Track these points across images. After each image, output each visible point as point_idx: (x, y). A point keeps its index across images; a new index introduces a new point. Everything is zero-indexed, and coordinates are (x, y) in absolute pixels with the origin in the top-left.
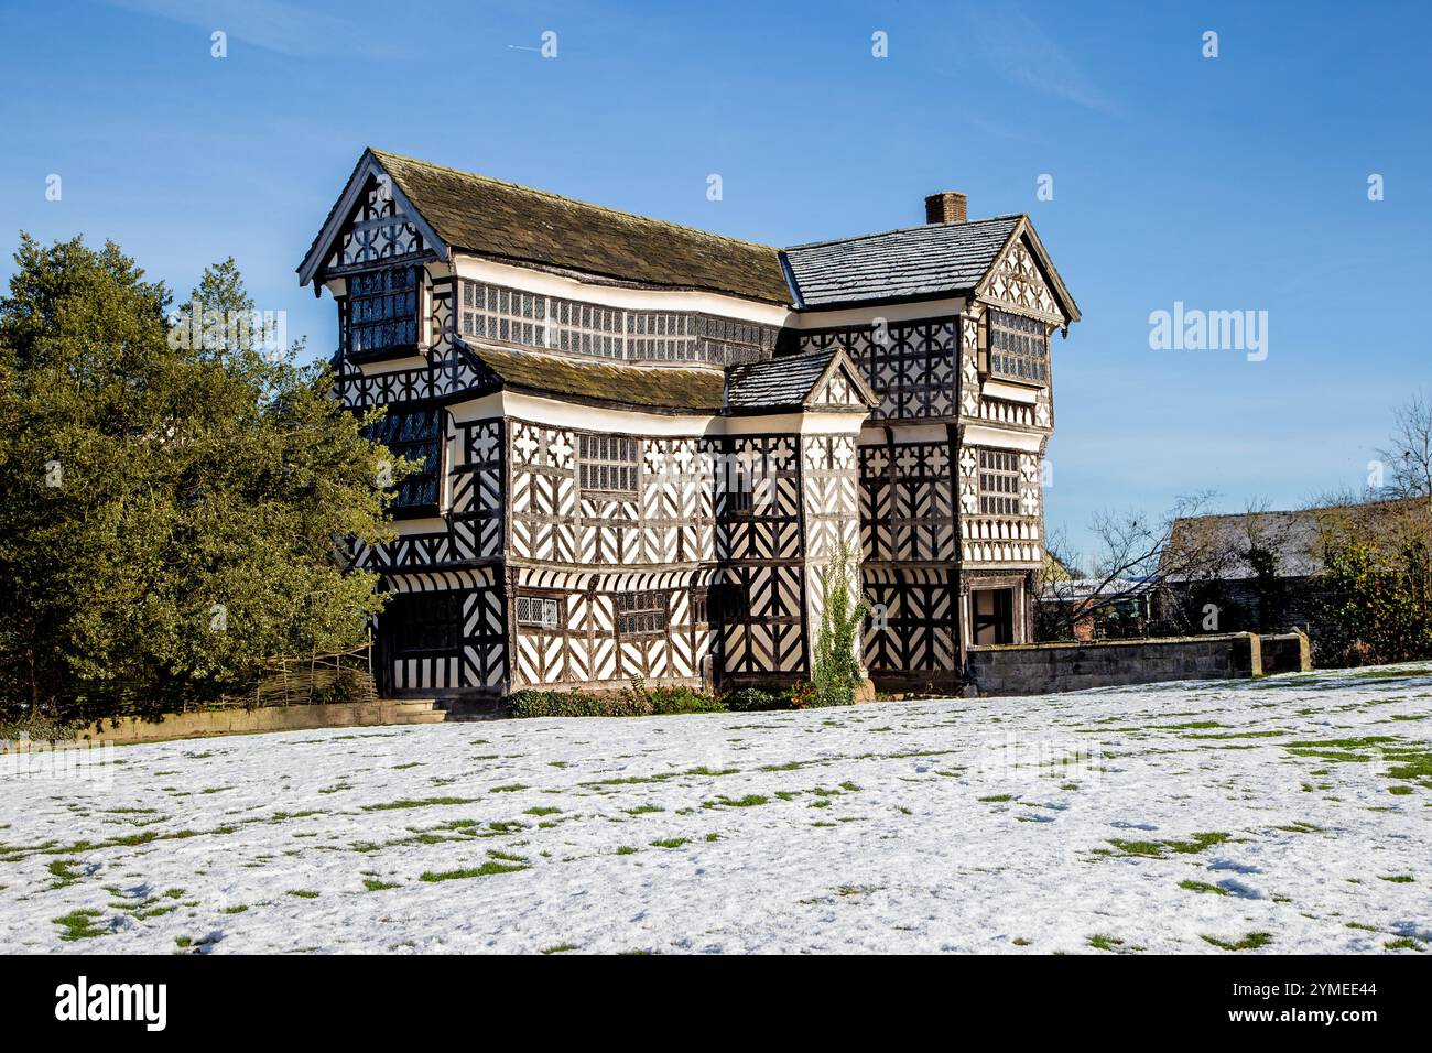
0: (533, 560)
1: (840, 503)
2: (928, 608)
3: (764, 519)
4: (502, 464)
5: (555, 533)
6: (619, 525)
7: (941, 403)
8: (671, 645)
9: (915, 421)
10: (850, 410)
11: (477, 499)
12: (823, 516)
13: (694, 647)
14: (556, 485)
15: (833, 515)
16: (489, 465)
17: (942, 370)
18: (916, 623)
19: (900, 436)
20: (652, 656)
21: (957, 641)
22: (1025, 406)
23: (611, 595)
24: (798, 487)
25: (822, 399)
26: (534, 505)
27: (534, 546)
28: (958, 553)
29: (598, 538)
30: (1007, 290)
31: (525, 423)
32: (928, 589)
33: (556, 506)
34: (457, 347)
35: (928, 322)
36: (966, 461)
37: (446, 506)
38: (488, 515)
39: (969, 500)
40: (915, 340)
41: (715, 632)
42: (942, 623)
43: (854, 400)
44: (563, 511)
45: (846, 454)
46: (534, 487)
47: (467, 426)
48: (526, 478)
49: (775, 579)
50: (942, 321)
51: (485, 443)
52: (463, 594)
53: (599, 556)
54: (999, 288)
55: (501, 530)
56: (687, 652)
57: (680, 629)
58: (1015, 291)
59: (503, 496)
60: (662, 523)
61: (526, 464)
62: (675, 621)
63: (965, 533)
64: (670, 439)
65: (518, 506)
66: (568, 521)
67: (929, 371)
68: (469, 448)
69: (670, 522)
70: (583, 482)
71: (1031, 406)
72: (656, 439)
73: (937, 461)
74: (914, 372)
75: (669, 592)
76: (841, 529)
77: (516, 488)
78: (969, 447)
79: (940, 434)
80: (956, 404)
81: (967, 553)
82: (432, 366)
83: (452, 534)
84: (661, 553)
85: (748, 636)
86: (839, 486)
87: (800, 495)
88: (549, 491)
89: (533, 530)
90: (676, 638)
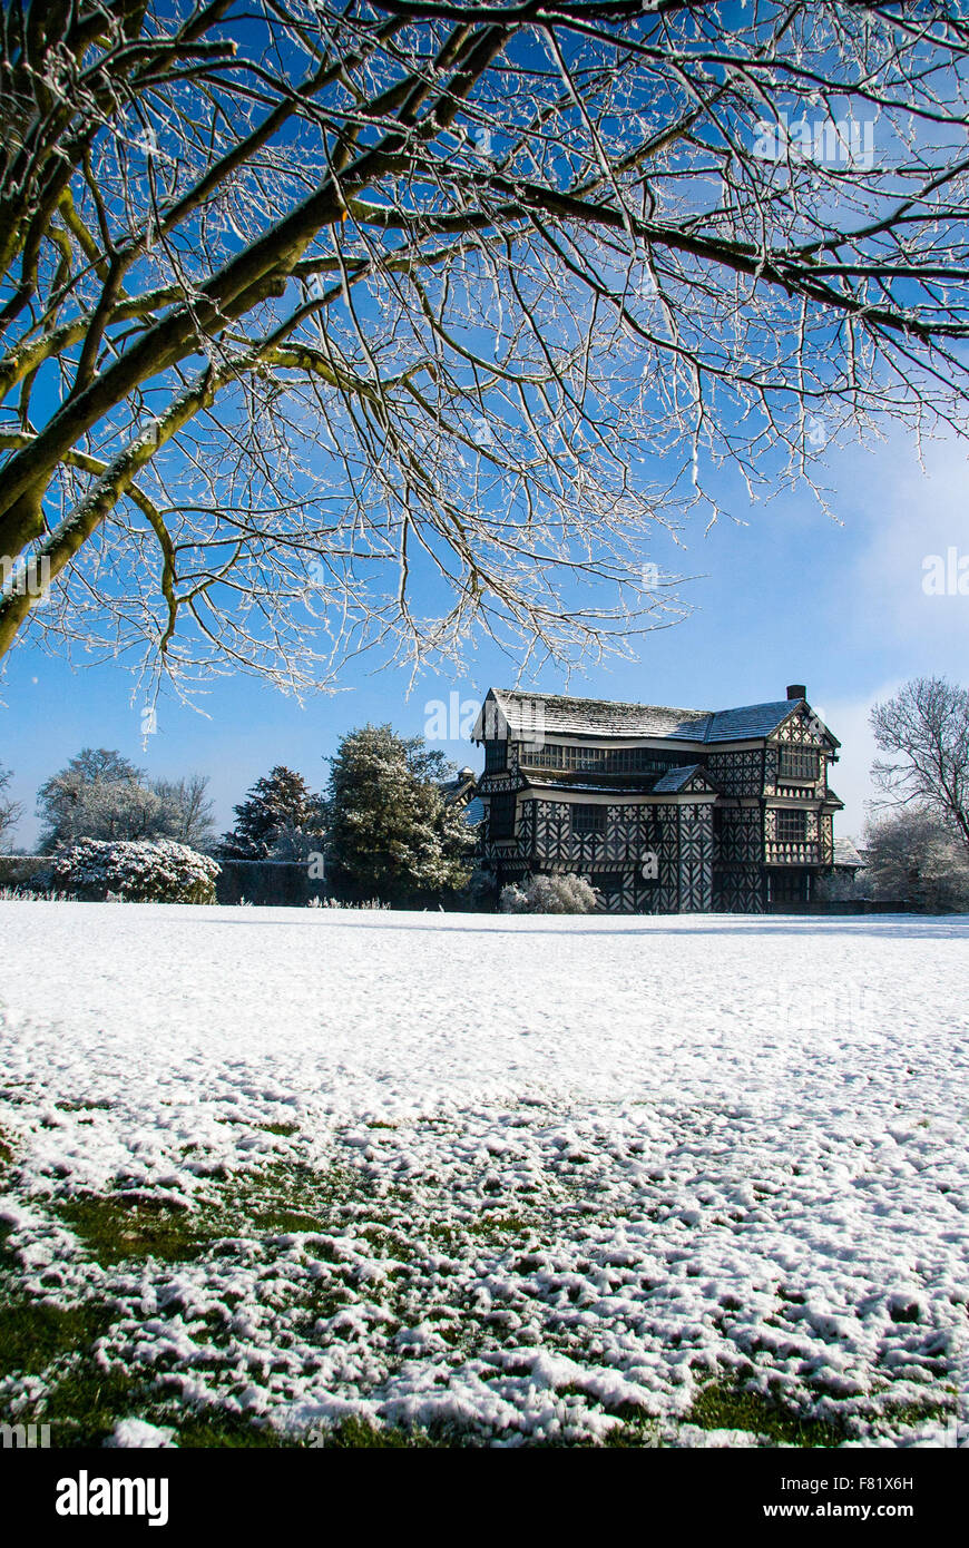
0: (547, 858)
1: (701, 835)
2: (754, 885)
3: (666, 842)
4: (534, 818)
5: (559, 847)
6: (593, 844)
7: (756, 789)
8: (622, 896)
9: (747, 797)
10: (706, 793)
11: (525, 833)
12: (691, 841)
13: (636, 897)
14: (559, 827)
15: (696, 841)
16: (529, 819)
17: (756, 774)
18: (750, 890)
19: (745, 803)
20: (612, 900)
21: (764, 898)
22: (807, 790)
23: (590, 874)
24: (679, 828)
25: (689, 788)
26: (548, 834)
27: (547, 853)
28: (763, 858)
29: (582, 849)
30: (791, 736)
31: (544, 801)
32: (754, 875)
33: (559, 835)
34: (518, 770)
35: (752, 751)
36: (770, 816)
37: (516, 833)
38: (528, 839)
39: (771, 835)
40: (748, 759)
41: (647, 892)
42: (759, 891)
43: (708, 788)
44: (563, 838)
45: (704, 812)
46: (548, 827)
47: (523, 802)
48: (544, 824)
49: (669, 869)
50: (757, 751)
51: (528, 809)
52: (523, 871)
53: (582, 856)
54: (785, 735)
55: (534, 846)
56: (632, 900)
57: (628, 889)
58: (797, 736)
59: (534, 832)
60: (617, 842)
61: (544, 819)
62: (625, 886)
63: (767, 850)
64: (622, 806)
65: (540, 836)
66: (565, 842)
67: (752, 774)
68: (524, 812)
69: (622, 842)
70: (574, 825)
71: (813, 790)
72: (614, 806)
73: (757, 815)
74: (747, 774)
75: (623, 873)
76: (702, 847)
77: (540, 828)
78: (770, 809)
79: (755, 803)
80: (762, 790)
81: (768, 859)
82: (511, 777)
83: (518, 846)
84: (617, 855)
85: (660, 894)
86: (701, 828)
87: (678, 832)
88: (556, 829)
89: (547, 846)
90: (625, 893)
